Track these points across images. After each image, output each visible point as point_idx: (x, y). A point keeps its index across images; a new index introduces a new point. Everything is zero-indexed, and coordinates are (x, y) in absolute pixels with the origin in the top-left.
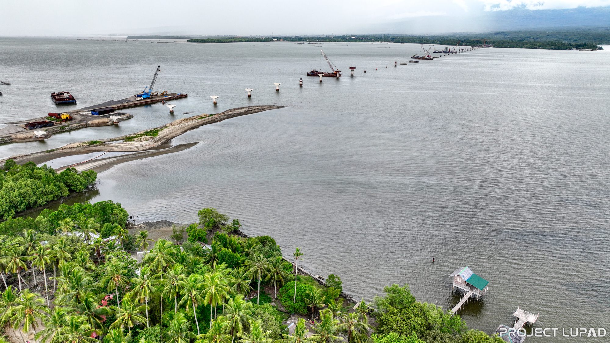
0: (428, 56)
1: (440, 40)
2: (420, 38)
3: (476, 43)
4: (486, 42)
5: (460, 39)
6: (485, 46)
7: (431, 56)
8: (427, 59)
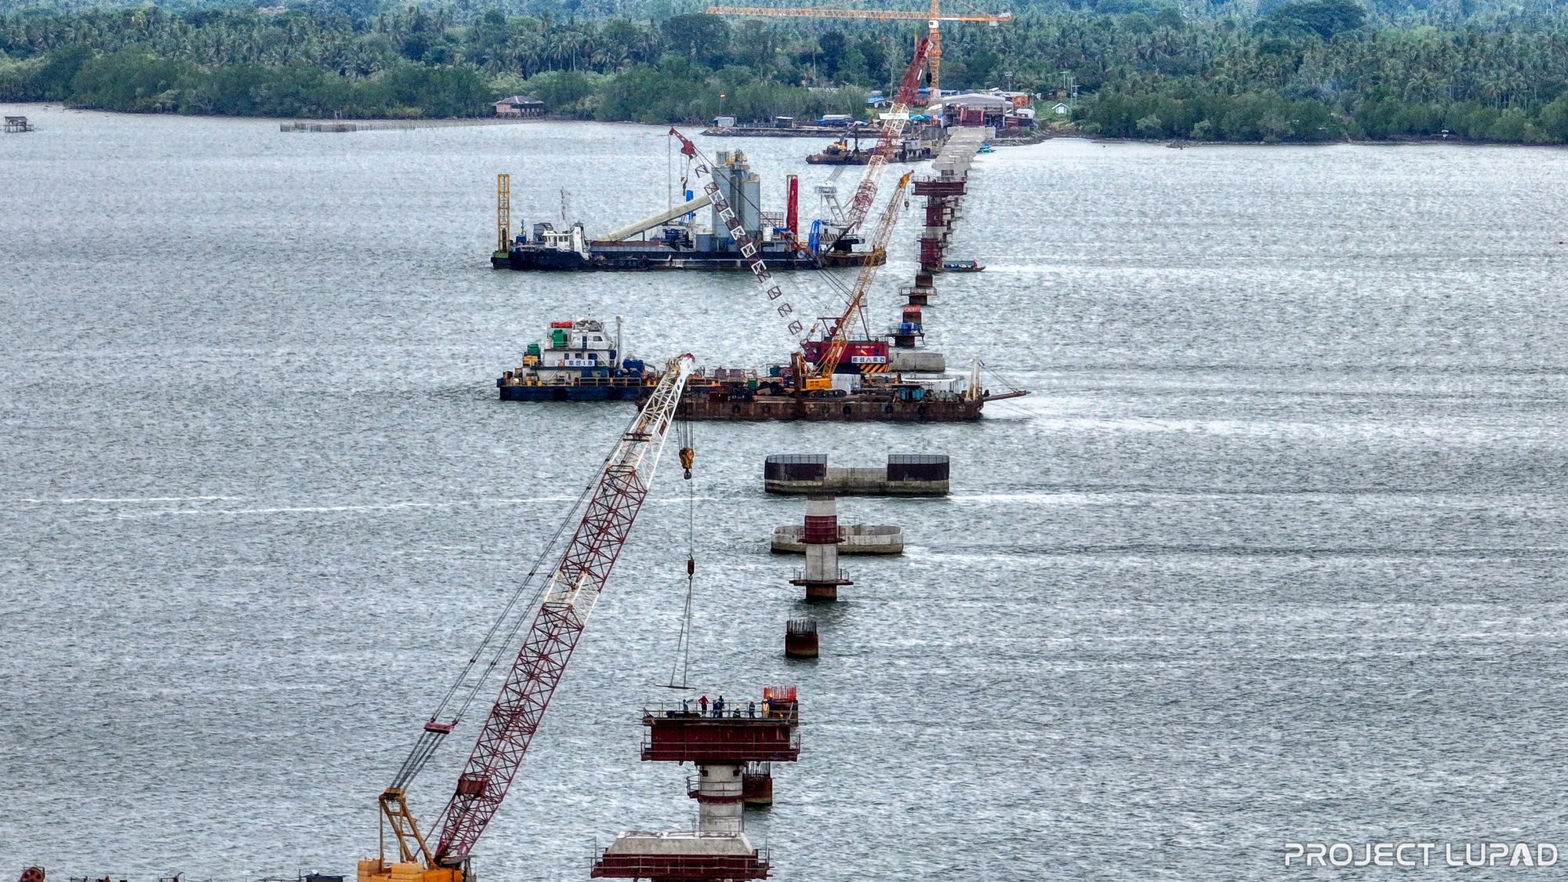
8: (889, 409)
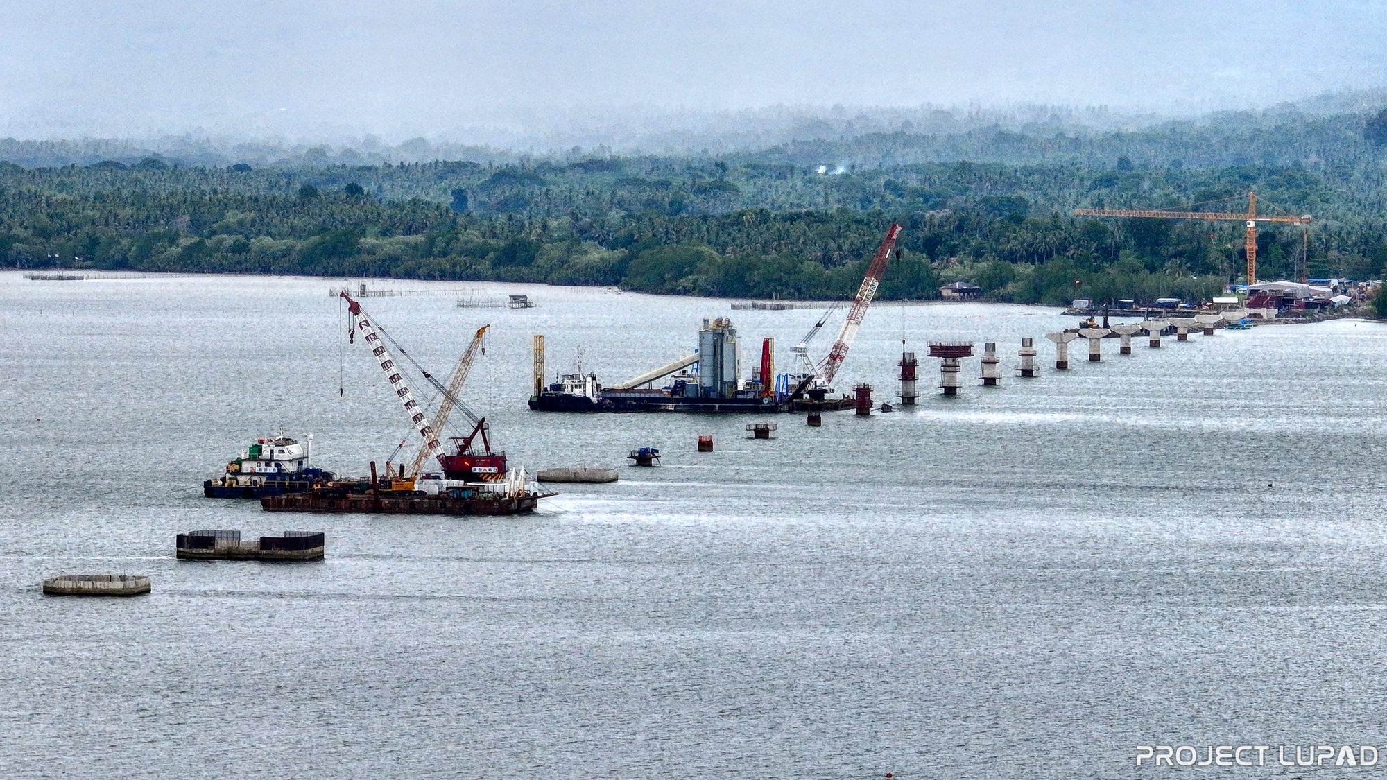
0: (457, 465)
1: (615, 216)
2: (308, 192)
3: (1128, 257)
4: (1266, 239)
5: (897, 207)
6: (1257, 300)
7: (499, 463)
8: (443, 505)
